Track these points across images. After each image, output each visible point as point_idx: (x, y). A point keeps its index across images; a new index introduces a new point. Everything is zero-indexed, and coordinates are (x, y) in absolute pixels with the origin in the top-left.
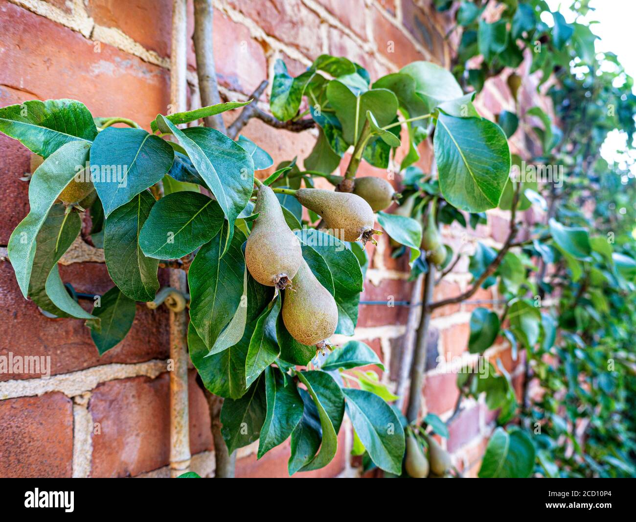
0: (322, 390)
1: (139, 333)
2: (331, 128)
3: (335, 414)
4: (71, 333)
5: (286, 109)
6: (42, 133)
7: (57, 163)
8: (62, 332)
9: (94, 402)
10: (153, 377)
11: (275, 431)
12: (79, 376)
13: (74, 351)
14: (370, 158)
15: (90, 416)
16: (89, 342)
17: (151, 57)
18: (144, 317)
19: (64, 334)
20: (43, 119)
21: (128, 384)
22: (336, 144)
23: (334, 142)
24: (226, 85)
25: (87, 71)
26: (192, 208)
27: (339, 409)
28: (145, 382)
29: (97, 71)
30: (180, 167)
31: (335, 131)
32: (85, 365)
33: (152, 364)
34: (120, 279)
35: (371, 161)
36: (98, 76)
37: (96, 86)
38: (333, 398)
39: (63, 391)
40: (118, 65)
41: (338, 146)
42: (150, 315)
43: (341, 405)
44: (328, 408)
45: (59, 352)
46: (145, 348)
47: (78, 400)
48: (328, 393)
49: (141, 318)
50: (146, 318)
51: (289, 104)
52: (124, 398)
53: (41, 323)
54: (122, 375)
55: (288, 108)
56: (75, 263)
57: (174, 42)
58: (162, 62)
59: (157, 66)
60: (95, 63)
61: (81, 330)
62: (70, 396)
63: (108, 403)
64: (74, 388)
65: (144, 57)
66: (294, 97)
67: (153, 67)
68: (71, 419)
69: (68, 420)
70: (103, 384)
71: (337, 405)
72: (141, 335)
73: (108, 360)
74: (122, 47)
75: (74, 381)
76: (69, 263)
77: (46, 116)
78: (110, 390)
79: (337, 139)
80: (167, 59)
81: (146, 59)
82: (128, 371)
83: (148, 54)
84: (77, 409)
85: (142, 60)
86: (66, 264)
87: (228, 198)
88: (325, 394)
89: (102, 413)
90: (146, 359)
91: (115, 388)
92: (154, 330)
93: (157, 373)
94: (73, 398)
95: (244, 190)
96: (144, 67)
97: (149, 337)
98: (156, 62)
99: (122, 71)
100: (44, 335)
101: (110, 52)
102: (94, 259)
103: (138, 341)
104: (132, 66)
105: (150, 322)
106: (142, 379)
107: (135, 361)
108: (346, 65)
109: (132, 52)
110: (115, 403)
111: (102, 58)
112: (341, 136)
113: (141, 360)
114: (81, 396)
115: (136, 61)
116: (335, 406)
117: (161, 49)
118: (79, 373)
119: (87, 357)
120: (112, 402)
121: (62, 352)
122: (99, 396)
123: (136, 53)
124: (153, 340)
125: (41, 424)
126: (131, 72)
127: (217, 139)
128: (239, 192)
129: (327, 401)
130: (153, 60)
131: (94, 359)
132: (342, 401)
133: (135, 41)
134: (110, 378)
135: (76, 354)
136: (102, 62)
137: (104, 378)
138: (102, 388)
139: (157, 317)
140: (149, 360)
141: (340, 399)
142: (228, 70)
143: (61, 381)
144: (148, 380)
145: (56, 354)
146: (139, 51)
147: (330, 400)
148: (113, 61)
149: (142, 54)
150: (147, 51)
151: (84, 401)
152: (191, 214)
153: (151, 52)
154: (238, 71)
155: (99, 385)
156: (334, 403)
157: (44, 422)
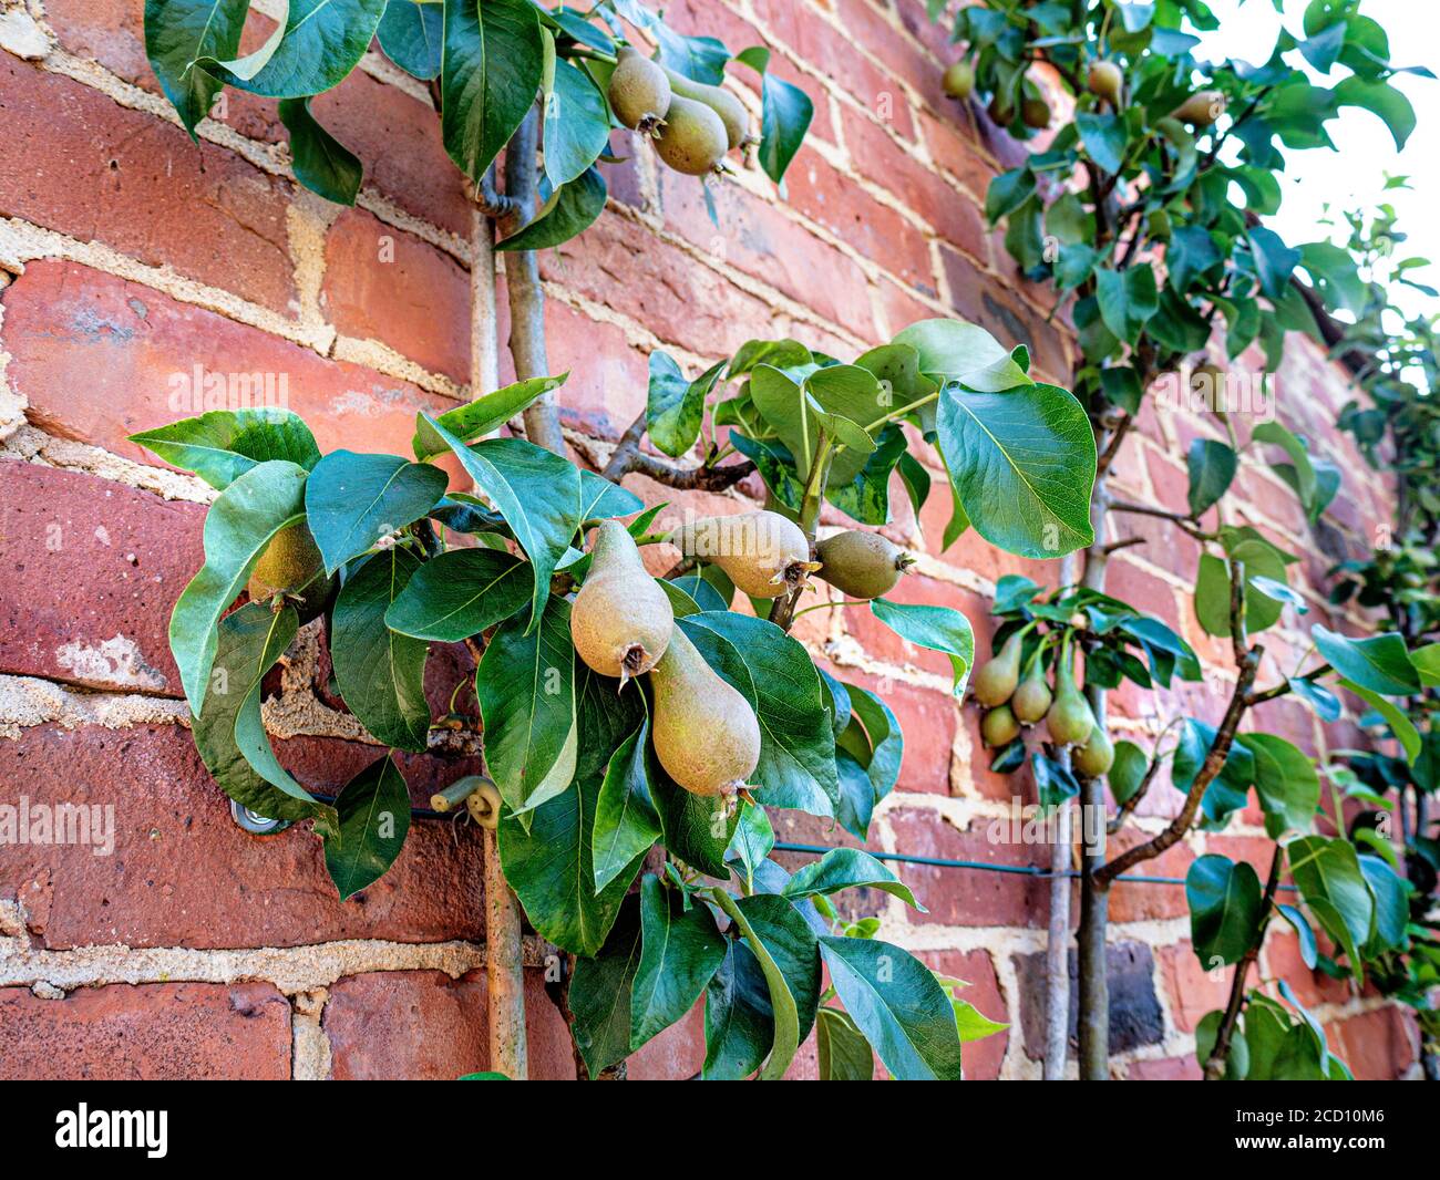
0: (769, 929)
1: (425, 883)
2: (774, 463)
3: (803, 977)
4: (292, 867)
5: (679, 433)
6: (231, 461)
7: (250, 492)
8: (273, 864)
9: (334, 1012)
10: (455, 975)
11: (666, 995)
12: (304, 954)
13: (297, 904)
14: (855, 508)
15: (325, 1038)
16: (326, 889)
17: (438, 383)
18: (434, 852)
19: (278, 867)
20: (232, 438)
21: (403, 982)
22: (786, 491)
23: (780, 488)
24: (584, 428)
25: (325, 409)
26: (486, 575)
27: (810, 966)
28: (439, 983)
29: (341, 409)
30: (466, 514)
31: (780, 468)
32: (318, 934)
33: (452, 946)
34: (361, 705)
35: (859, 515)
36: (342, 416)
37: (339, 432)
38: (794, 943)
39: (272, 980)
40: (378, 398)
41: (790, 493)
42: (447, 848)
43: (811, 957)
44: (787, 964)
45: (267, 902)
46: (437, 914)
47: (302, 1003)
48: (782, 934)
49: (428, 852)
50: (438, 853)
51: (684, 423)
52: (396, 1011)
53: (236, 842)
54: (392, 963)
55: (682, 430)
56: (299, 735)
57: (475, 350)
58: (459, 391)
59: (450, 397)
60: (338, 395)
61: (310, 864)
62: (286, 992)
63: (362, 1015)
64: (294, 977)
65: (423, 383)
66: (691, 410)
67: (442, 401)
68: (289, 1040)
69: (282, 1040)
70: (353, 977)
71: (802, 957)
72: (430, 888)
73: (362, 930)
74: (384, 368)
75: (294, 963)
76: (290, 734)
77: (237, 432)
78: (367, 991)
79: (786, 481)
80: (466, 386)
81: (428, 388)
82: (403, 957)
83: (432, 379)
84: (300, 1020)
85: (422, 388)
86: (283, 736)
87: (535, 531)
88: (776, 935)
89: (350, 1036)
90: (440, 937)
91: (376, 988)
92: (456, 880)
93: (463, 968)
94: (292, 999)
95: (564, 518)
96: (427, 400)
97: (445, 893)
98: (446, 391)
99: (386, 407)
100: (241, 865)
101: (363, 376)
102: (336, 732)
103: (424, 897)
104: (403, 400)
105: (447, 862)
106: (432, 977)
107: (418, 938)
108: (793, 352)
109: (403, 376)
110: (376, 1018)
111: (349, 388)
112: (794, 475)
113: (430, 938)
114: (308, 996)
115: (411, 392)
116: (799, 960)
117: (456, 372)
118: (306, 949)
119: (320, 920)
120: (368, 1016)
121: (273, 903)
122: (345, 1000)
123: (410, 378)
124: (453, 899)
125: (230, 1040)
126: (401, 408)
127: (522, 451)
128: (554, 521)
129: (781, 950)
130: (440, 387)
131: (336, 926)
132: (813, 948)
133: (409, 359)
134: (365, 966)
135: (299, 911)
136: (350, 394)
137: (353, 965)
138: (349, 985)
139: (462, 853)
140: (446, 941)
141: (809, 944)
142: (587, 402)
143: (269, 959)
144: (443, 979)
145: (262, 906)
146: (417, 374)
147: (787, 947)
148: (371, 392)
149: (420, 379)
150: (431, 374)
151: (314, 1007)
152: (484, 583)
153: (437, 376)
154: (607, 405)
155: (344, 978)
156: (797, 953)
157: (234, 1038)
